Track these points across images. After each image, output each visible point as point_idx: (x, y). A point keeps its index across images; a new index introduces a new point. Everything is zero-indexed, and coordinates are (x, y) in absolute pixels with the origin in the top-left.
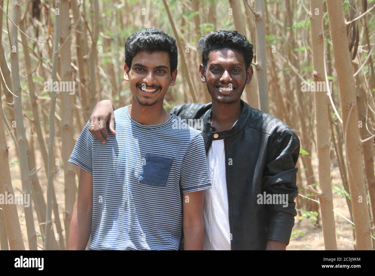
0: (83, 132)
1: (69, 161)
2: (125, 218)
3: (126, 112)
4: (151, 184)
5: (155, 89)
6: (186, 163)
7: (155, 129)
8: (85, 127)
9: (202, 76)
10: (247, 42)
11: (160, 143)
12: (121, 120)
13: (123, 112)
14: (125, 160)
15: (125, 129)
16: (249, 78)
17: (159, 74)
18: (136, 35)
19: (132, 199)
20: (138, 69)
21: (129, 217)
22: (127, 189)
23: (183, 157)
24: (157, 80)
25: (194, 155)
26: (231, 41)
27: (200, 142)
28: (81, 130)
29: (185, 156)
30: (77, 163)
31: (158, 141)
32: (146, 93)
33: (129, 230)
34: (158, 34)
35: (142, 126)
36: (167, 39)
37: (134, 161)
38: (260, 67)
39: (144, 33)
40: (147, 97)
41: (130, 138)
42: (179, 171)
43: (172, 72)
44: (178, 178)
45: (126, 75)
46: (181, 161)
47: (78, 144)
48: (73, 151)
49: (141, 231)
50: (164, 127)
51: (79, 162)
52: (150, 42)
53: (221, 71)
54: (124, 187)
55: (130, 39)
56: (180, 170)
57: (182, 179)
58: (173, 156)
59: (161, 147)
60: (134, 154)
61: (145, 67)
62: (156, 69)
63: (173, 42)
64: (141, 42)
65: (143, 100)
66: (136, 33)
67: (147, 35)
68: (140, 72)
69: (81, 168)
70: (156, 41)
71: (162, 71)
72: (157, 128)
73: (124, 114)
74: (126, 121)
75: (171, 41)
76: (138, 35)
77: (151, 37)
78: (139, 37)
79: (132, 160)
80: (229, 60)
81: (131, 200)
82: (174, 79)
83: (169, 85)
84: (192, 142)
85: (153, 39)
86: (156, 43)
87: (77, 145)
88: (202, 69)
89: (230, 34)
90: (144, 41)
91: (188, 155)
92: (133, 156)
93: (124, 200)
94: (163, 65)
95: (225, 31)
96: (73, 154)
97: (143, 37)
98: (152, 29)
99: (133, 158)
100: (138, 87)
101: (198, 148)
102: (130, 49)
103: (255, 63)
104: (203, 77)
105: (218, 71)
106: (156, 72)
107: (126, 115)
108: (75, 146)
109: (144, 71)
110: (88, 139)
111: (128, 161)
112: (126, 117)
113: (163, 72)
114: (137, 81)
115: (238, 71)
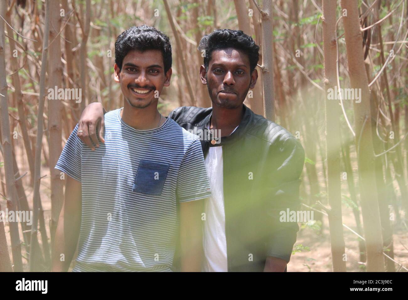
0: (71, 137)
1: (55, 168)
2: (116, 230)
3: (117, 115)
4: (145, 193)
5: (148, 90)
6: (184, 170)
7: (150, 133)
8: (73, 131)
9: (202, 78)
10: (253, 43)
11: (155, 149)
12: (113, 124)
13: (115, 115)
14: (117, 168)
15: (117, 134)
16: (253, 82)
17: (152, 73)
18: (126, 33)
19: (125, 209)
20: (129, 69)
21: (120, 228)
22: (119, 198)
23: (180, 164)
24: (150, 80)
25: (191, 161)
26: (236, 40)
27: (198, 148)
28: (69, 135)
29: (182, 162)
30: (64, 170)
31: (153, 146)
32: (138, 94)
33: (120, 243)
34: (150, 32)
35: (135, 131)
36: (160, 36)
37: (127, 168)
38: (266, 69)
39: (135, 31)
40: (140, 99)
41: (122, 143)
42: (175, 179)
43: (166, 72)
44: (175, 186)
45: (116, 76)
46: (178, 168)
47: (65, 149)
48: (60, 157)
49: (133, 244)
50: (159, 132)
51: (66, 169)
52: (141, 40)
53: (224, 72)
54: (116, 196)
55: (120, 38)
56: (177, 178)
57: (179, 187)
58: (169, 163)
59: (157, 153)
60: (127, 161)
61: (137, 67)
62: (149, 69)
63: (166, 39)
64: (132, 41)
65: (135, 101)
66: (126, 31)
67: (138, 33)
68: (131, 72)
69: (68, 175)
70: (148, 39)
71: (155, 70)
72: (152, 132)
73: (116, 117)
74: (118, 126)
75: (164, 39)
76: (128, 33)
77: (143, 35)
78: (130, 35)
79: (124, 167)
80: (233, 61)
81: (123, 210)
82: (169, 79)
83: (163, 86)
84: (190, 147)
85: (145, 37)
86: (148, 41)
87: (64, 151)
88: (203, 71)
89: (235, 33)
90: (134, 39)
91: (185, 161)
92: (126, 163)
93: (116, 210)
94: (156, 64)
95: (230, 30)
96: (60, 160)
97: (133, 35)
98: (144, 27)
99: (126, 165)
100: (130, 88)
101: (196, 154)
102: (121, 49)
103: (261, 65)
104: (205, 79)
105: (220, 72)
106: (148, 72)
107: (117, 119)
108: (63, 152)
109: (137, 71)
110: (77, 145)
111: (121, 168)
112: (118, 121)
113: (156, 72)
114: (129, 82)
115: (242, 73)
